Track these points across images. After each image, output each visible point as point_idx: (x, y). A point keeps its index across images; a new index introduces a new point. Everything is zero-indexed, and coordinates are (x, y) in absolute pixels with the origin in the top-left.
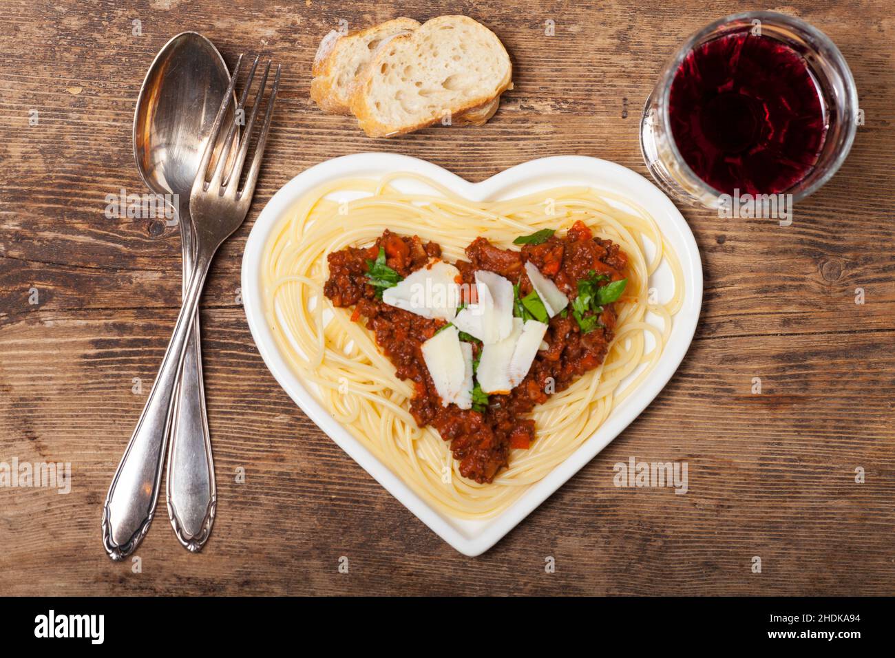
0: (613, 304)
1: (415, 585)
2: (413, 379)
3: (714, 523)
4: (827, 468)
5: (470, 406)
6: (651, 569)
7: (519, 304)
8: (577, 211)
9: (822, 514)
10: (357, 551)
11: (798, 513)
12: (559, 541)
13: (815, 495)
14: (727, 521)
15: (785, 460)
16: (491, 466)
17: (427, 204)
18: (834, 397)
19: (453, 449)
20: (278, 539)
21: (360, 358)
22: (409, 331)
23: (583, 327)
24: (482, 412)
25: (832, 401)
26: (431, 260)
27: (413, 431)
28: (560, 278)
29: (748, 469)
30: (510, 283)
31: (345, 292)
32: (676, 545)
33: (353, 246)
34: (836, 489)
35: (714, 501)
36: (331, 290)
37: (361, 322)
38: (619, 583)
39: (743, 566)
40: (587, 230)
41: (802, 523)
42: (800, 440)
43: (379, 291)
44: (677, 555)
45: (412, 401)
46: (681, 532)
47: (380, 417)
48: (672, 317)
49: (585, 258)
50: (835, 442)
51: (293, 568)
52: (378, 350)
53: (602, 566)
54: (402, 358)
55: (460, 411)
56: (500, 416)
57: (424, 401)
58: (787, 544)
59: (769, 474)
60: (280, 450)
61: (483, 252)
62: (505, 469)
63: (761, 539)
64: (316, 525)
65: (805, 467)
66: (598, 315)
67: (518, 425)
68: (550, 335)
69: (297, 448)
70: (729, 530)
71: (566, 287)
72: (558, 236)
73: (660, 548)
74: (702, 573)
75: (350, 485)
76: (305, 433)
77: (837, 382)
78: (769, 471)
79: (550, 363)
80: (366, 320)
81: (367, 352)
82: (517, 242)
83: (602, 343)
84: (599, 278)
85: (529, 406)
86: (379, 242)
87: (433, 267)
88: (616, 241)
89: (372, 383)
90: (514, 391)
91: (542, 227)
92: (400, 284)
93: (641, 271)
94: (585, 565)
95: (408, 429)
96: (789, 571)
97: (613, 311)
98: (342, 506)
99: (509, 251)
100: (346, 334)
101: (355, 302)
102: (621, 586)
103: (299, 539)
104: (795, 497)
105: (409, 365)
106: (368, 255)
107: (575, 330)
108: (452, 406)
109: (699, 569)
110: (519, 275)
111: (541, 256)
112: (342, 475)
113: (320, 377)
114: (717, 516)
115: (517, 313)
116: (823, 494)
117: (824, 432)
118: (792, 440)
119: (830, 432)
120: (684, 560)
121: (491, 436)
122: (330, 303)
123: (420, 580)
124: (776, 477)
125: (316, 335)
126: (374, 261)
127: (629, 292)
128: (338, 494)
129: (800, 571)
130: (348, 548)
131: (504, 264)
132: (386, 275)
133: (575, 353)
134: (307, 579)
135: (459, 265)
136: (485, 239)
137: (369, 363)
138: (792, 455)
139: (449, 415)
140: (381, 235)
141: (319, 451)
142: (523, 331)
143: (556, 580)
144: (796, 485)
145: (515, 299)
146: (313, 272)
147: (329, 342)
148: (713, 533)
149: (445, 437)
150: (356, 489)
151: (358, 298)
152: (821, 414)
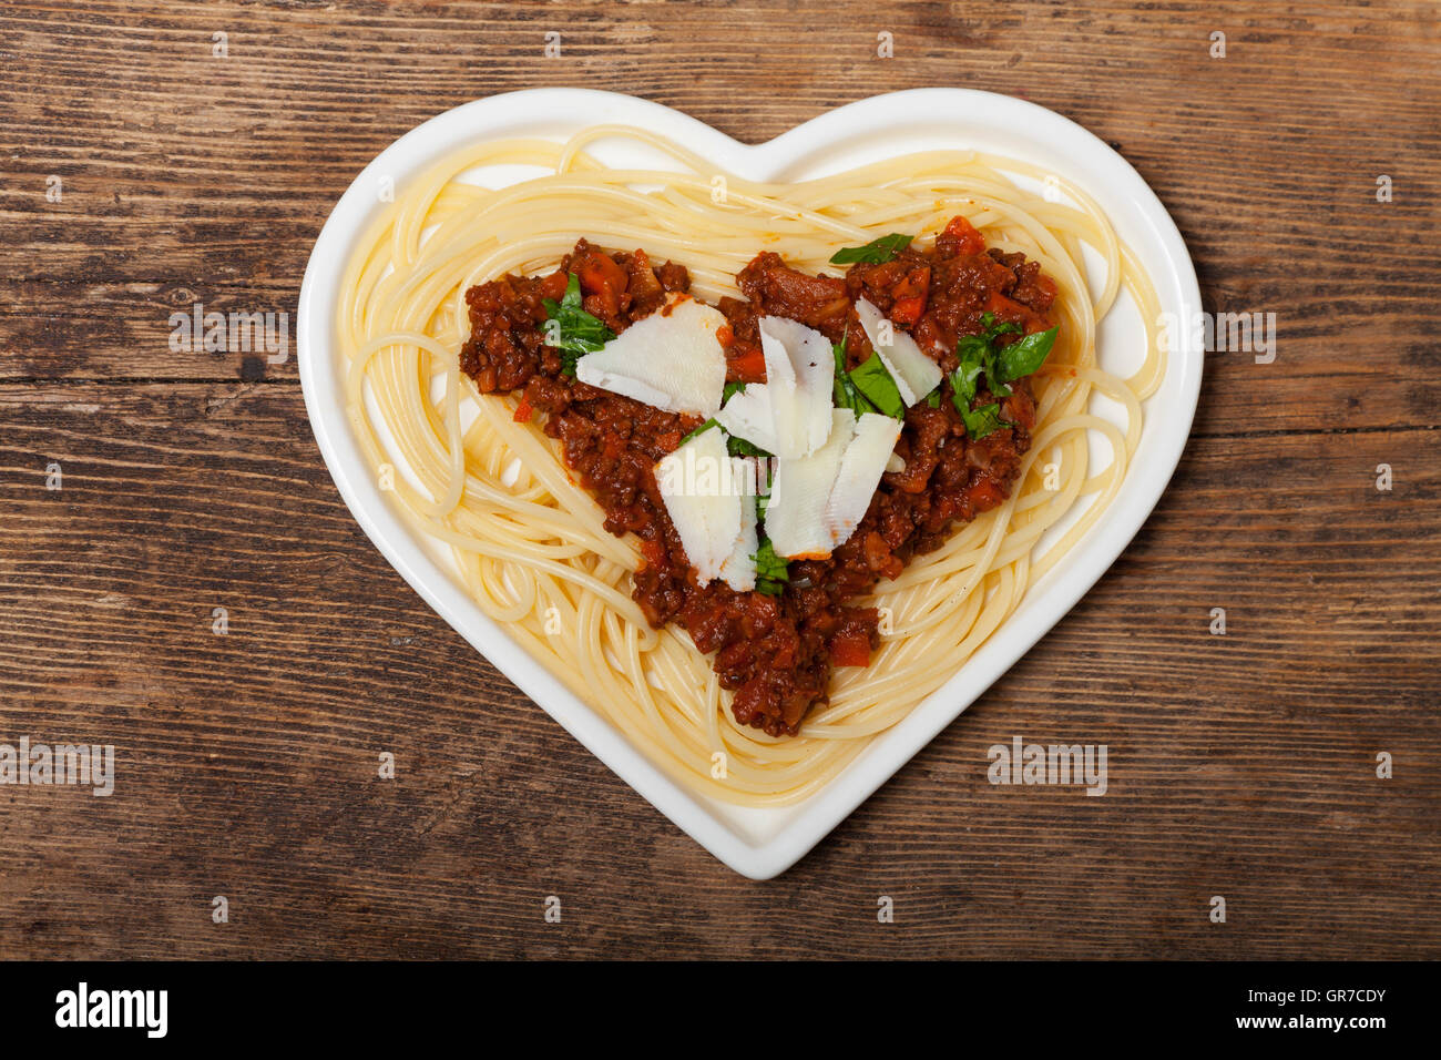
0: (1028, 378)
1: (373, 930)
2: (638, 533)
3: (964, 810)
4: (1188, 702)
5: (751, 585)
6: (839, 901)
7: (844, 382)
8: (955, 199)
9: (1176, 793)
10: (258, 864)
11: (1130, 791)
12: (658, 845)
13: (1165, 755)
14: (989, 806)
15: (1105, 686)
16: (796, 701)
17: (661, 189)
18: (1203, 564)
19: (720, 668)
20: (102, 840)
21: (533, 494)
22: (629, 438)
23: (972, 427)
24: (776, 595)
25: (1198, 570)
26: (671, 298)
27: (641, 635)
28: (926, 328)
29: (1033, 705)
30: (826, 341)
31: (502, 362)
32: (887, 852)
33: (517, 274)
34: (1205, 744)
35: (965, 766)
36: (474, 360)
37: (535, 422)
38: (777, 927)
39: (1020, 894)
40: (975, 234)
41: (1138, 810)
42: (1134, 648)
43: (568, 359)
44: (890, 874)
45: (637, 576)
46: (899, 828)
47: (576, 609)
48: (1142, 403)
49: (973, 289)
50: (1204, 652)
51: (133, 897)
52: (570, 478)
53: (743, 893)
54: (617, 492)
55: (733, 594)
56: (813, 601)
57: (661, 575)
58: (1106, 852)
59: (1073, 713)
60: (108, 663)
61: (771, 281)
62: (821, 706)
63: (1057, 841)
64: (178, 812)
65: (1144, 699)
66: (1001, 401)
67: (847, 619)
68: (908, 443)
69: (141, 661)
70: (996, 823)
71: (938, 346)
72: (917, 247)
73: (858, 858)
74: (939, 907)
75: (246, 733)
76: (157, 630)
77: (1209, 533)
78: (1074, 707)
79: (909, 498)
80: (545, 418)
81: (547, 481)
82: (838, 258)
83: (1012, 458)
84: (1002, 329)
85: (866, 582)
86: (567, 264)
87: (675, 311)
88: (1032, 256)
89: (559, 542)
90: (838, 553)
91: (887, 231)
92: (610, 345)
93: (1082, 316)
94: (709, 891)
95: (631, 630)
96: (1112, 904)
97: (1030, 393)
98: (231, 774)
99: (822, 277)
100: (505, 447)
101: (523, 384)
102: (781, 934)
103: (145, 840)
104: (1123, 760)
105: (631, 506)
106: (546, 290)
107: (957, 431)
108: (716, 584)
109: (934, 901)
110: (844, 324)
111: (887, 287)
112: (230, 714)
113: (457, 531)
114: (970, 796)
115: (842, 399)
116: (1179, 752)
117: (1182, 632)
118: (1119, 647)
119: (1195, 632)
120: (904, 881)
121: (795, 643)
122: (473, 386)
123: (384, 921)
124: (1086, 719)
125: (448, 450)
126: (558, 301)
127: (1060, 355)
128: (223, 751)
129: (1133, 905)
130: (240, 857)
131: (815, 303)
132: (583, 328)
133: (956, 477)
134: (159, 918)
135: (724, 306)
136: (775, 254)
137: (552, 504)
138: (1118, 676)
139: (712, 602)
140: (571, 251)
141: (185, 665)
142: (855, 435)
143: (653, 920)
144: (1127, 735)
145: (837, 371)
146: (439, 327)
147: (474, 464)
148: (963, 830)
149: (704, 645)
150: (259, 740)
151: (528, 376)
152: (1177, 596)
